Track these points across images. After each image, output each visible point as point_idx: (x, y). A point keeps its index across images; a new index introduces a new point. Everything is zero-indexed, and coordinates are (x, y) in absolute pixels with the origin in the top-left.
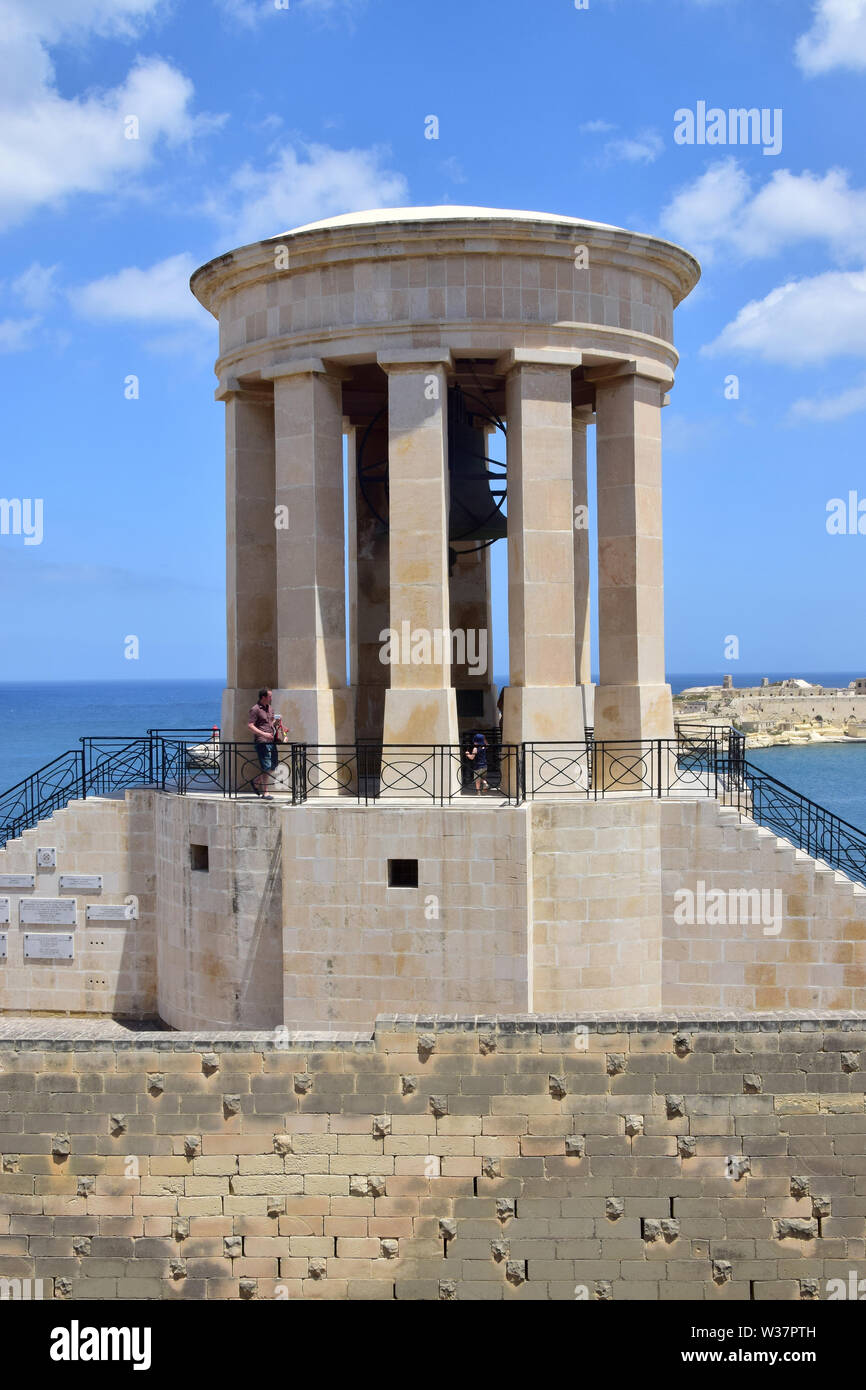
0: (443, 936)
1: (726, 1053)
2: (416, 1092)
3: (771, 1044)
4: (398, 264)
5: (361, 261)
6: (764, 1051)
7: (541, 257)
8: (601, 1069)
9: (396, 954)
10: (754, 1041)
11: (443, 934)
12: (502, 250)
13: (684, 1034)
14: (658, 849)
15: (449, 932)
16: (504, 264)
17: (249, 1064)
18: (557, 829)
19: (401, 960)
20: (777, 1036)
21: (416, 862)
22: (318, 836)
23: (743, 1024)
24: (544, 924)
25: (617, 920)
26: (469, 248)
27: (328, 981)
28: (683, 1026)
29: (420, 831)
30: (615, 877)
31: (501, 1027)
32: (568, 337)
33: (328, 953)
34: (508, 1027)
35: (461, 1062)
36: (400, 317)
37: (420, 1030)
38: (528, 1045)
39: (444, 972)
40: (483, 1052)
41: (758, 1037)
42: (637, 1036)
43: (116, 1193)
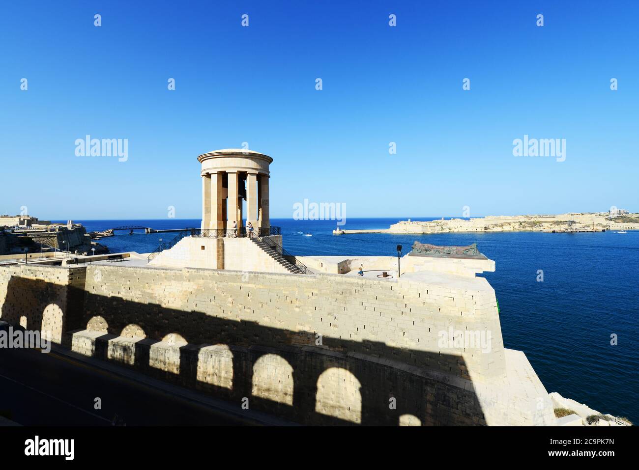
0: (207, 257)
17: (167, 273)
21: (204, 246)
22: (194, 242)
33: (195, 259)
43: (152, 290)
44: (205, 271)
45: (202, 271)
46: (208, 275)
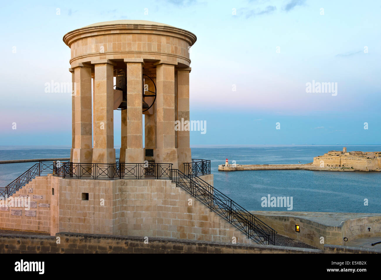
0: (94, 214)
1: (137, 247)
3: (148, 246)
4: (97, 37)
5: (89, 37)
6: (146, 248)
7: (132, 33)
8: (107, 249)
9: (83, 218)
10: (144, 245)
12: (121, 32)
14: (156, 193)
15: (95, 213)
16: (122, 36)
18: (127, 187)
19: (85, 219)
20: (150, 244)
21: (88, 194)
22: (67, 186)
24: (124, 212)
25: (143, 212)
26: (112, 32)
27: (69, 224)
28: (127, 239)
29: (89, 186)
30: (143, 200)
31: (84, 236)
32: (140, 55)
33: (69, 217)
34: (86, 236)
35: (74, 245)
36: (97, 51)
37: (66, 236)
38: (90, 242)
39: (94, 223)
42: (115, 241)
44: (102, 240)
45: (96, 240)
46: (108, 247)
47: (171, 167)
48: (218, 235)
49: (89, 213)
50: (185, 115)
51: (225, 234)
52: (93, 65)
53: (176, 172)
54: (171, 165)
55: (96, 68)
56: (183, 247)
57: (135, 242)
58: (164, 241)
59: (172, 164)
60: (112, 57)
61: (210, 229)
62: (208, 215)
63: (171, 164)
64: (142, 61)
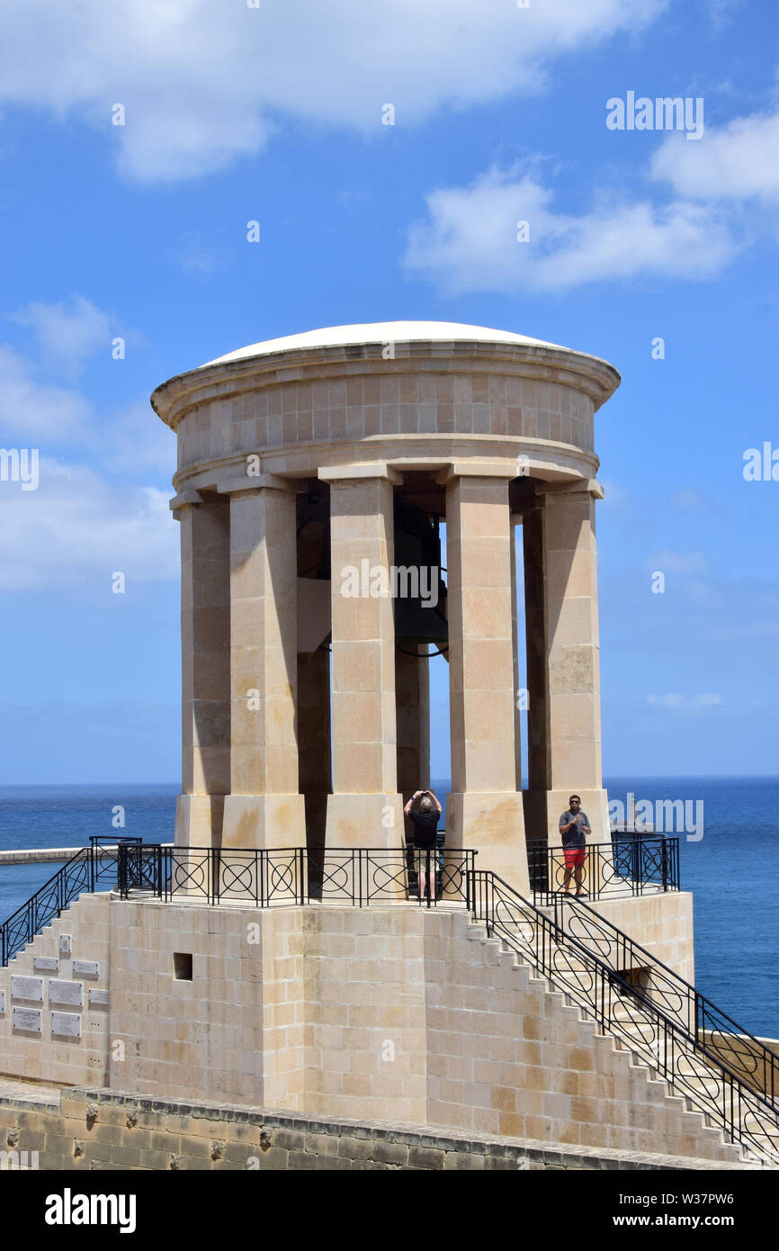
0: (208, 1028)
1: (297, 1152)
2: (83, 1156)
3: (332, 1147)
4: (236, 399)
5: (214, 399)
6: (327, 1153)
7: (345, 377)
8: (207, 1154)
9: (178, 1042)
10: (320, 1143)
11: (208, 1025)
12: (309, 376)
13: (267, 1128)
14: (421, 960)
15: (212, 1025)
16: (314, 389)
18: (322, 934)
19: (182, 1048)
20: (338, 1140)
21: (191, 956)
23: (312, 1123)
24: (312, 1027)
25: (376, 1029)
26: (279, 378)
27: (137, 1062)
28: (268, 1120)
29: (194, 928)
30: (374, 985)
31: (142, 1104)
32: (373, 451)
33: (137, 1036)
34: (147, 1104)
35: (112, 1133)
36: (237, 448)
37: (89, 1099)
38: (159, 1123)
39: (209, 1061)
40: (129, 1126)
41: (323, 1139)
42: (234, 1125)
44: (193, 1120)
45: (176, 1118)
46: (209, 1148)
47: (470, 862)
48: (627, 1128)
49: (196, 1027)
50: (575, 665)
51: (649, 1123)
52: (225, 499)
53: (487, 881)
54: (470, 854)
55: (235, 506)
56: (442, 1157)
57: (294, 1133)
58: (381, 1133)
59: (475, 853)
60: (281, 466)
61: (601, 1101)
62: (590, 1047)
63: (472, 851)
64: (384, 473)
